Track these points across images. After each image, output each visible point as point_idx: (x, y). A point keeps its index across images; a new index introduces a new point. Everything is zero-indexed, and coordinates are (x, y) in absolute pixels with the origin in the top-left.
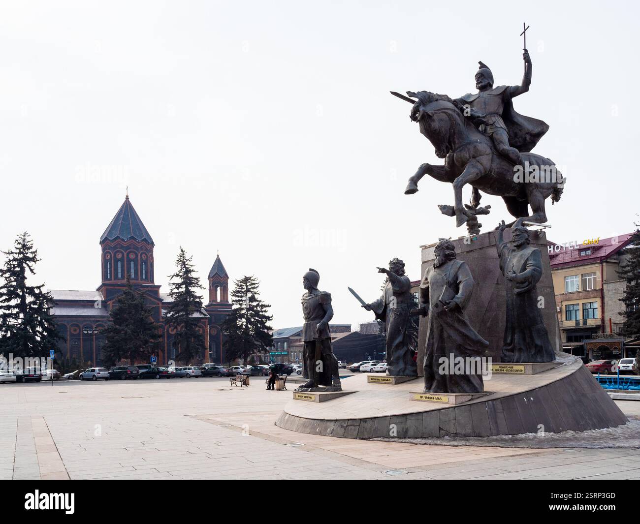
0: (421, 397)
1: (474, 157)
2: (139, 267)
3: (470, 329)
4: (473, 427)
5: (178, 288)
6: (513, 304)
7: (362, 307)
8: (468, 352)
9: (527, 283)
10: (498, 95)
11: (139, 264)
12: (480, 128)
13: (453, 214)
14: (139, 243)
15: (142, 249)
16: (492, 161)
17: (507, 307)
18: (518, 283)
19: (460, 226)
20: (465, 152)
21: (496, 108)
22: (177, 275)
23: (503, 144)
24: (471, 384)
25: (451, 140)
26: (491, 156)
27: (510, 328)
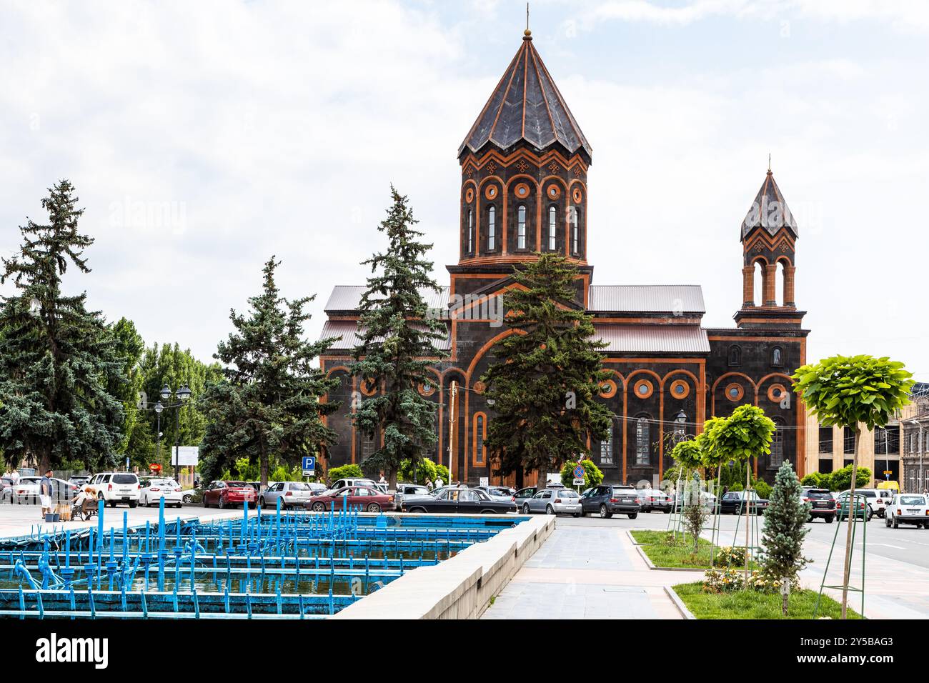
2: (539, 219)
11: (539, 211)
14: (539, 154)
15: (549, 172)
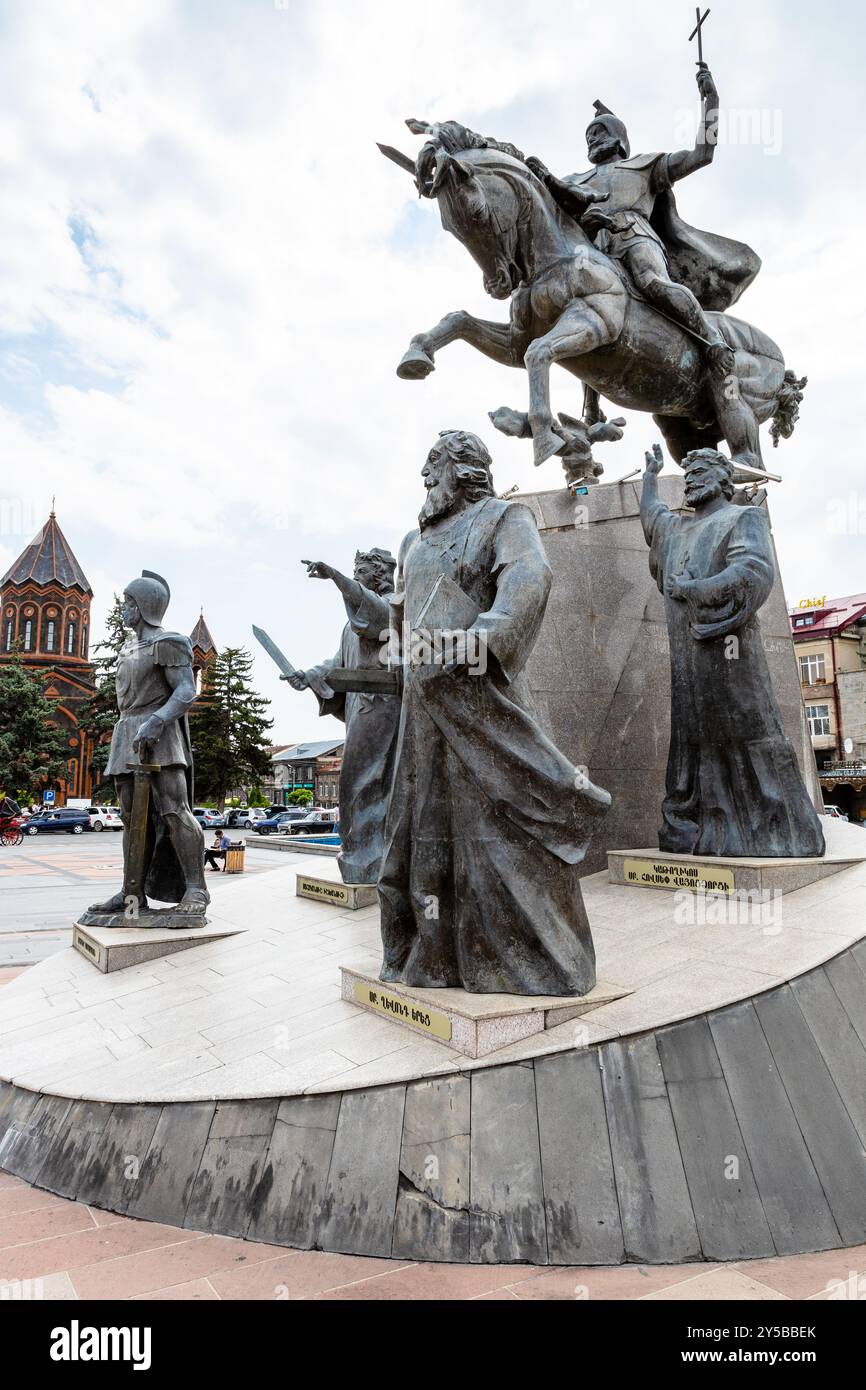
0: (373, 997)
1: (581, 295)
2: (63, 632)
3: (541, 746)
4: (541, 1170)
5: (106, 667)
6: (689, 671)
7: (282, 678)
8: (534, 830)
9: (730, 606)
10: (641, 169)
11: (63, 627)
12: (598, 242)
13: (526, 431)
14: (65, 591)
15: (71, 602)
16: (627, 313)
17: (674, 682)
18: (703, 606)
19: (543, 461)
20: (557, 283)
21: (636, 198)
22: (107, 645)
23: (654, 271)
24: (542, 960)
25: (523, 250)
26: (623, 299)
27: (686, 745)
